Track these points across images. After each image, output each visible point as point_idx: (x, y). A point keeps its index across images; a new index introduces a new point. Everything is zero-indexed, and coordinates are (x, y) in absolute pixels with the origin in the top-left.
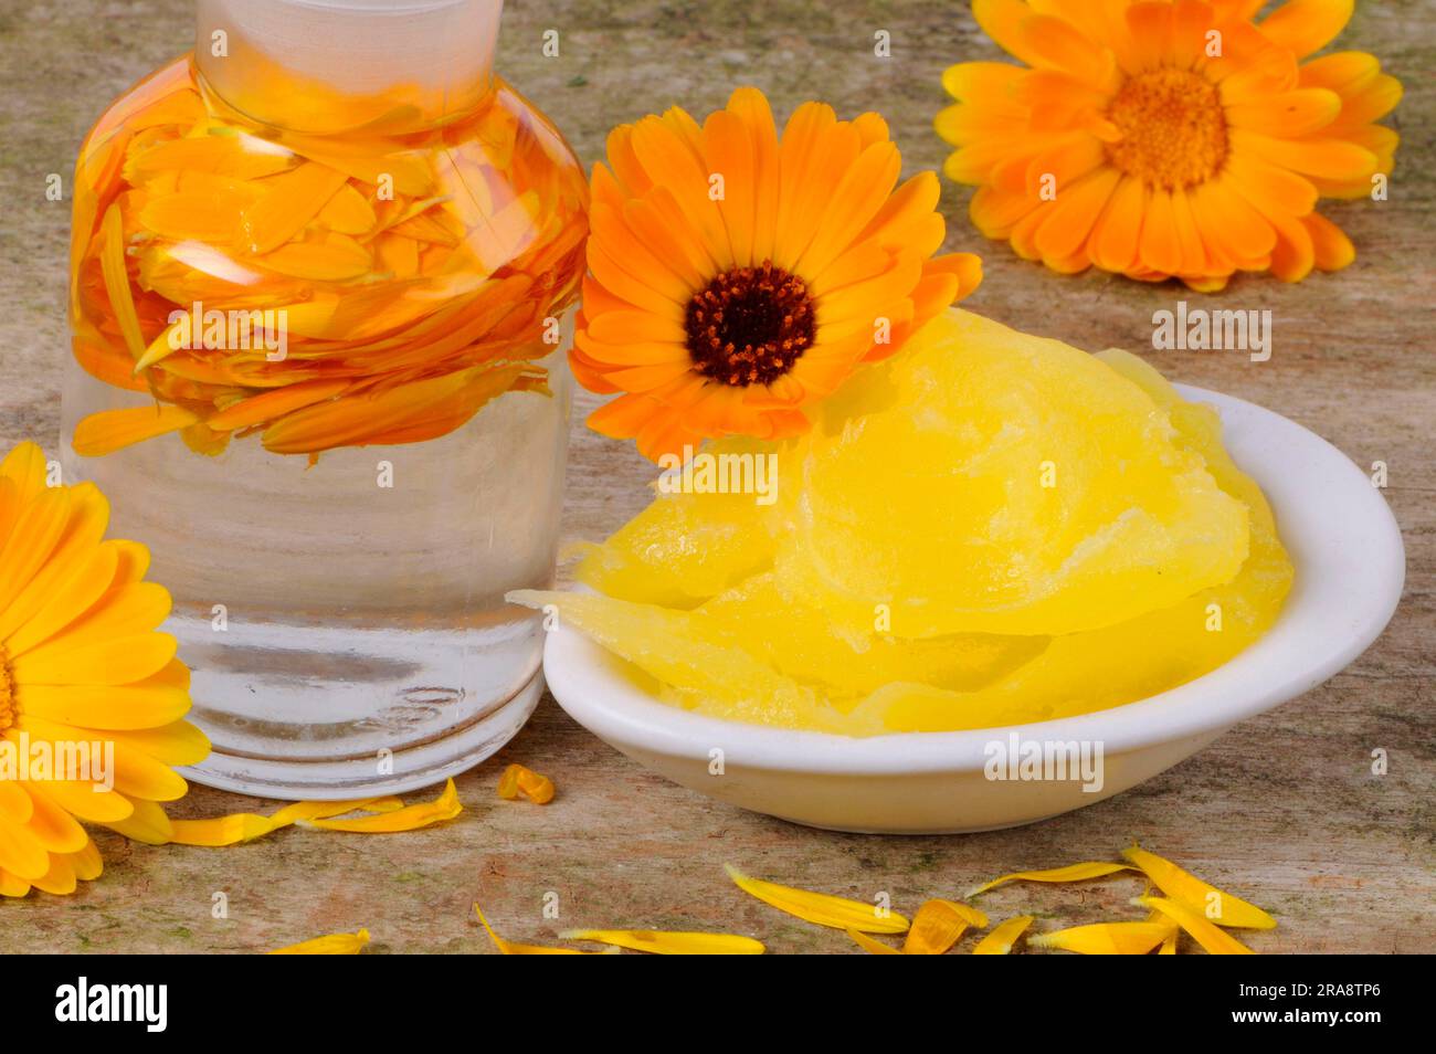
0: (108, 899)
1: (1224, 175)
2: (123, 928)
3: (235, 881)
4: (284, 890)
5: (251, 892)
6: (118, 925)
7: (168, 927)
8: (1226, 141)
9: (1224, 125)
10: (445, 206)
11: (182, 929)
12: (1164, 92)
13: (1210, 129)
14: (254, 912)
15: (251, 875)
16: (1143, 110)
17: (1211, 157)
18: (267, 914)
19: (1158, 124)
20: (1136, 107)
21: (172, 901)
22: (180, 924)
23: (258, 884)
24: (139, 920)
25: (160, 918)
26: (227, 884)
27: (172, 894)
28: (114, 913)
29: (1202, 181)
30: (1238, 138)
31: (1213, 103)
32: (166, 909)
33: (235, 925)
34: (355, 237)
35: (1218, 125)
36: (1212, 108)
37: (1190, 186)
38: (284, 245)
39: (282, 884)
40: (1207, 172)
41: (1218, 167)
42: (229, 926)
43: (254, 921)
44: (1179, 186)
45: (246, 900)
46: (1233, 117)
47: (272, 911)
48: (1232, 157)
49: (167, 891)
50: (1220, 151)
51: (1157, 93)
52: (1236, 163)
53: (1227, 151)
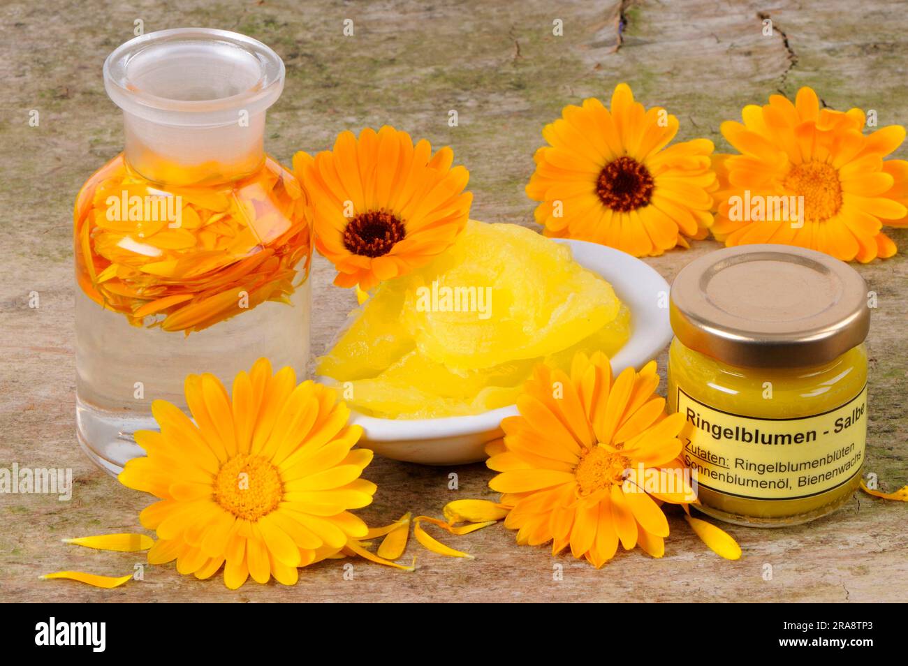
0: (62, 509)
1: (839, 214)
2: (69, 521)
3: (120, 499)
4: (143, 501)
5: (127, 503)
6: (67, 520)
7: (90, 520)
8: (841, 199)
9: (840, 190)
10: (233, 216)
11: (96, 520)
12: (811, 172)
13: (832, 192)
14: (129, 511)
15: (127, 496)
16: (802, 180)
17: (833, 205)
18: (135, 512)
19: (808, 188)
20: (798, 179)
21: (91, 508)
22: (95, 518)
23: (131, 499)
24: (76, 517)
25: (86, 516)
26: (117, 500)
27: (91, 506)
28: (65, 515)
29: (828, 218)
30: (847, 197)
31: (835, 179)
32: (89, 512)
33: (120, 517)
34: (189, 230)
35: (837, 190)
36: (834, 182)
37: (823, 220)
38: (157, 233)
39: (142, 499)
40: (830, 213)
41: (836, 211)
42: (117, 518)
43: (129, 515)
44: (817, 219)
45: (125, 506)
46: (845, 187)
47: (137, 511)
48: (843, 206)
49: (89, 505)
50: (838, 203)
51: (808, 173)
52: (846, 209)
53: (841, 203)
